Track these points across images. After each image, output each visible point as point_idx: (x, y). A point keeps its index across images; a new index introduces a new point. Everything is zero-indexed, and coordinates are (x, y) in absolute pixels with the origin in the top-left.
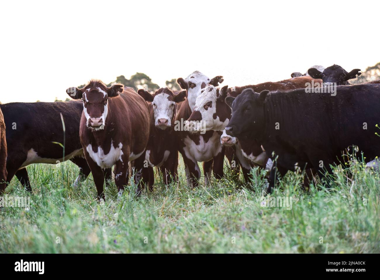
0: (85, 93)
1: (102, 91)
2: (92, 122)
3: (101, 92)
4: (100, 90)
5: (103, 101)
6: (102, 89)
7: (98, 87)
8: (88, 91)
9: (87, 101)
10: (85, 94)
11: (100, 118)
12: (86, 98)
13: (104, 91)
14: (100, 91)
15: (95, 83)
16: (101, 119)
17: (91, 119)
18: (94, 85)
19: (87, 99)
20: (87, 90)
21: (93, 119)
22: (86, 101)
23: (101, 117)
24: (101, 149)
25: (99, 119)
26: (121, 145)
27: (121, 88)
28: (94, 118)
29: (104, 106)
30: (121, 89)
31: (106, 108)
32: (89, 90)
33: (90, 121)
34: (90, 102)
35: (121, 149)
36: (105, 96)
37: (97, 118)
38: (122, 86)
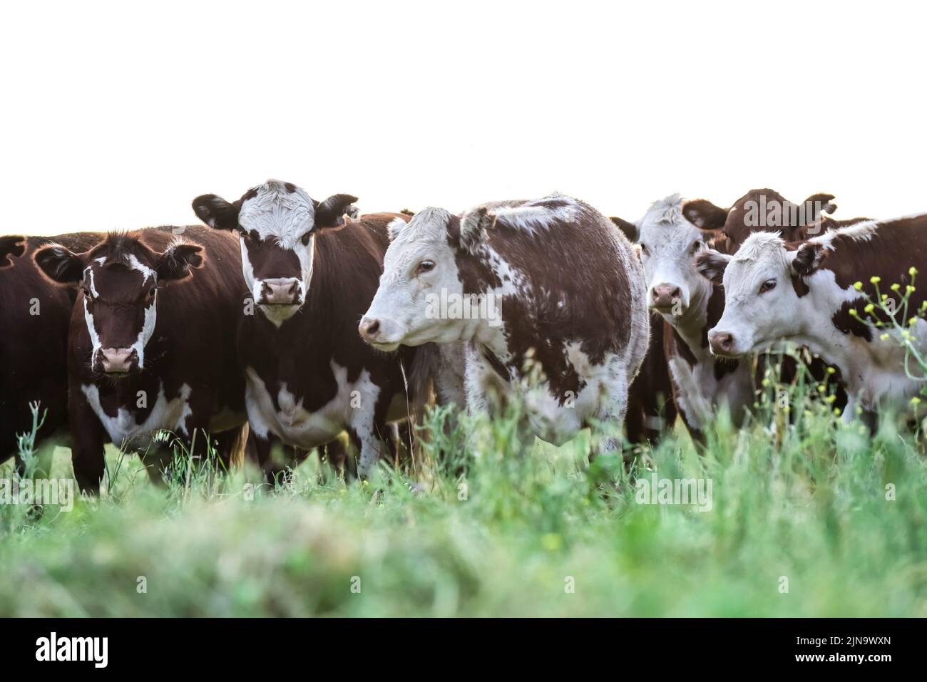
0: (89, 267)
1: (141, 267)
2: (106, 359)
3: (136, 270)
4: (136, 264)
5: (143, 295)
6: (141, 261)
7: (129, 252)
8: (98, 263)
9: (96, 294)
10: (91, 271)
11: (130, 350)
12: (92, 285)
13: (145, 265)
14: (134, 268)
15: (119, 242)
16: (134, 352)
17: (103, 351)
18: (118, 246)
19: (96, 290)
20: (97, 260)
21: (109, 352)
22: (92, 295)
23: (133, 346)
24: (127, 412)
25: (126, 353)
26: (186, 391)
27: (196, 253)
28: (111, 349)
29: (144, 312)
30: (195, 256)
31: (151, 315)
32: (102, 260)
33: (101, 357)
34: (104, 299)
35: (187, 401)
36: (146, 279)
37: (121, 350)
38: (199, 250)
